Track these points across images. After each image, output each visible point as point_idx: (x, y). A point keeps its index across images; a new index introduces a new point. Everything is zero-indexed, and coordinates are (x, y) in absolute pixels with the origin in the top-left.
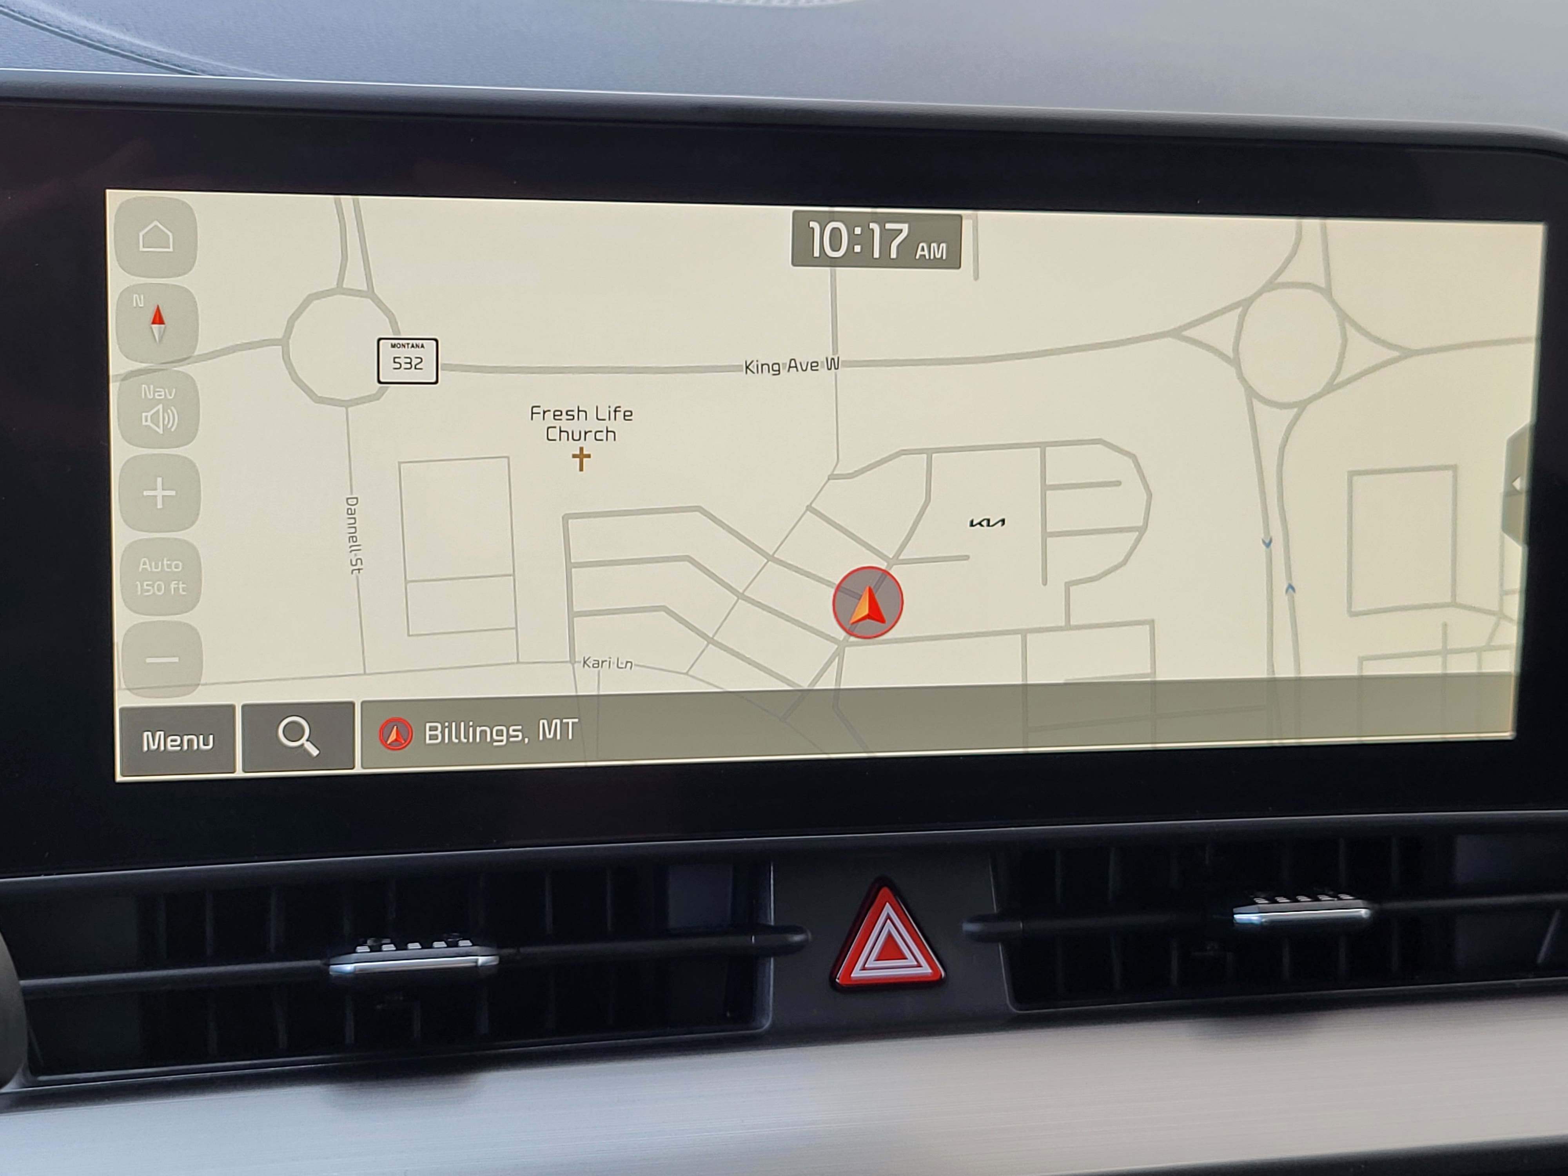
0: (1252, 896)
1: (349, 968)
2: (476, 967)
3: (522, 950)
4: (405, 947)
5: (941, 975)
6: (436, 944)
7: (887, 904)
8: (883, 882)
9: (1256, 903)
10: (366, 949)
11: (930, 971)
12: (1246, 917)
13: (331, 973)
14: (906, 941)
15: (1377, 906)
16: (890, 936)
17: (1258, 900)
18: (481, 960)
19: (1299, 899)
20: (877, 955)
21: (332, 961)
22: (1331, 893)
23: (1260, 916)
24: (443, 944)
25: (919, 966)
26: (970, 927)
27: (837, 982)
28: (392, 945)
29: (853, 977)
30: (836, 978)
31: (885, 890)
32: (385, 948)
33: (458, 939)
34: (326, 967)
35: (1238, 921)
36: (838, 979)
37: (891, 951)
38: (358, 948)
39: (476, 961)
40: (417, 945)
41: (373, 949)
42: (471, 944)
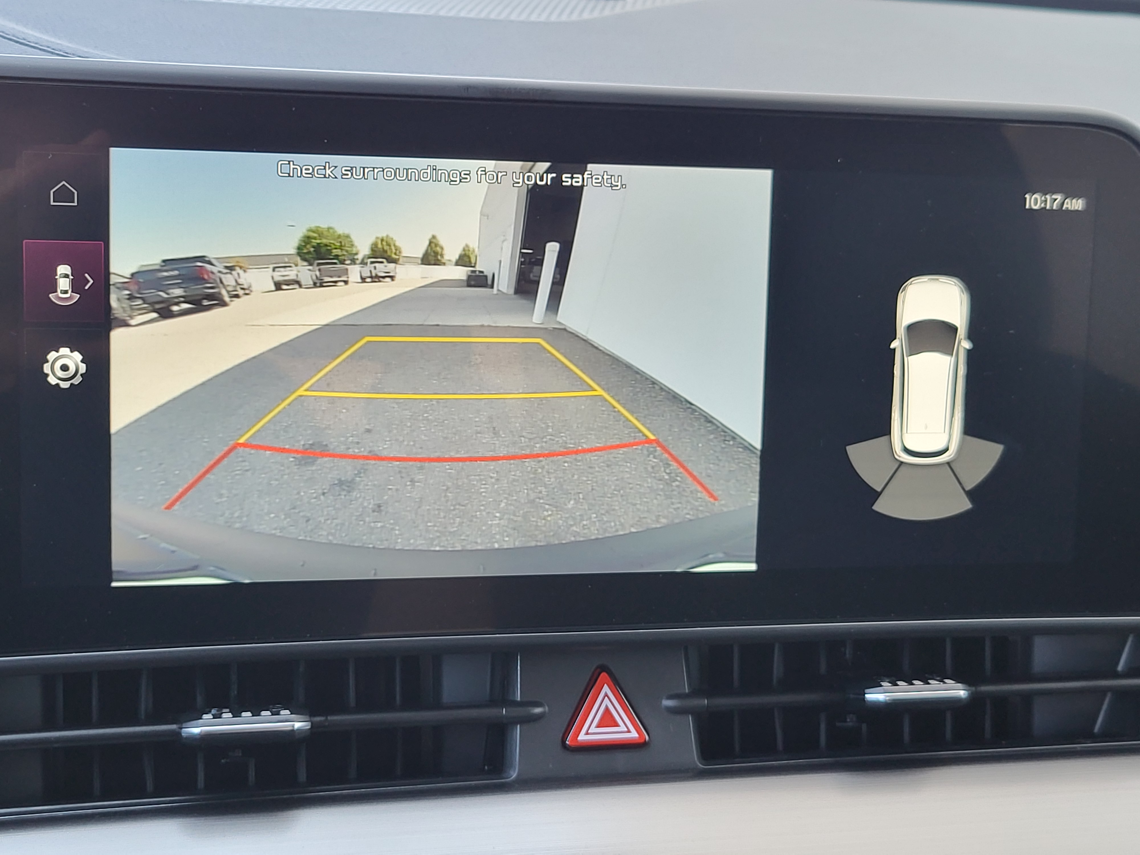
0: (879, 681)
1: (196, 731)
2: (293, 731)
3: (329, 718)
4: (239, 715)
5: (645, 739)
6: (263, 713)
7: (605, 685)
8: (603, 668)
9: (881, 686)
10: (209, 716)
11: (637, 735)
12: (874, 696)
13: (183, 734)
14: (619, 713)
15: (973, 689)
16: (607, 709)
17: (883, 684)
18: (297, 725)
19: (914, 683)
20: (597, 723)
21: (184, 725)
22: (938, 678)
23: (885, 695)
24: (268, 713)
25: (629, 731)
26: (668, 703)
27: (567, 744)
28: (230, 714)
29: (580, 740)
30: (566, 741)
31: (604, 675)
32: (224, 715)
33: (280, 709)
34: (180, 730)
35: (869, 699)
36: (568, 741)
37: (608, 720)
38: (204, 715)
39: (293, 726)
40: (249, 714)
41: (215, 717)
42: (290, 713)
